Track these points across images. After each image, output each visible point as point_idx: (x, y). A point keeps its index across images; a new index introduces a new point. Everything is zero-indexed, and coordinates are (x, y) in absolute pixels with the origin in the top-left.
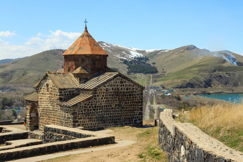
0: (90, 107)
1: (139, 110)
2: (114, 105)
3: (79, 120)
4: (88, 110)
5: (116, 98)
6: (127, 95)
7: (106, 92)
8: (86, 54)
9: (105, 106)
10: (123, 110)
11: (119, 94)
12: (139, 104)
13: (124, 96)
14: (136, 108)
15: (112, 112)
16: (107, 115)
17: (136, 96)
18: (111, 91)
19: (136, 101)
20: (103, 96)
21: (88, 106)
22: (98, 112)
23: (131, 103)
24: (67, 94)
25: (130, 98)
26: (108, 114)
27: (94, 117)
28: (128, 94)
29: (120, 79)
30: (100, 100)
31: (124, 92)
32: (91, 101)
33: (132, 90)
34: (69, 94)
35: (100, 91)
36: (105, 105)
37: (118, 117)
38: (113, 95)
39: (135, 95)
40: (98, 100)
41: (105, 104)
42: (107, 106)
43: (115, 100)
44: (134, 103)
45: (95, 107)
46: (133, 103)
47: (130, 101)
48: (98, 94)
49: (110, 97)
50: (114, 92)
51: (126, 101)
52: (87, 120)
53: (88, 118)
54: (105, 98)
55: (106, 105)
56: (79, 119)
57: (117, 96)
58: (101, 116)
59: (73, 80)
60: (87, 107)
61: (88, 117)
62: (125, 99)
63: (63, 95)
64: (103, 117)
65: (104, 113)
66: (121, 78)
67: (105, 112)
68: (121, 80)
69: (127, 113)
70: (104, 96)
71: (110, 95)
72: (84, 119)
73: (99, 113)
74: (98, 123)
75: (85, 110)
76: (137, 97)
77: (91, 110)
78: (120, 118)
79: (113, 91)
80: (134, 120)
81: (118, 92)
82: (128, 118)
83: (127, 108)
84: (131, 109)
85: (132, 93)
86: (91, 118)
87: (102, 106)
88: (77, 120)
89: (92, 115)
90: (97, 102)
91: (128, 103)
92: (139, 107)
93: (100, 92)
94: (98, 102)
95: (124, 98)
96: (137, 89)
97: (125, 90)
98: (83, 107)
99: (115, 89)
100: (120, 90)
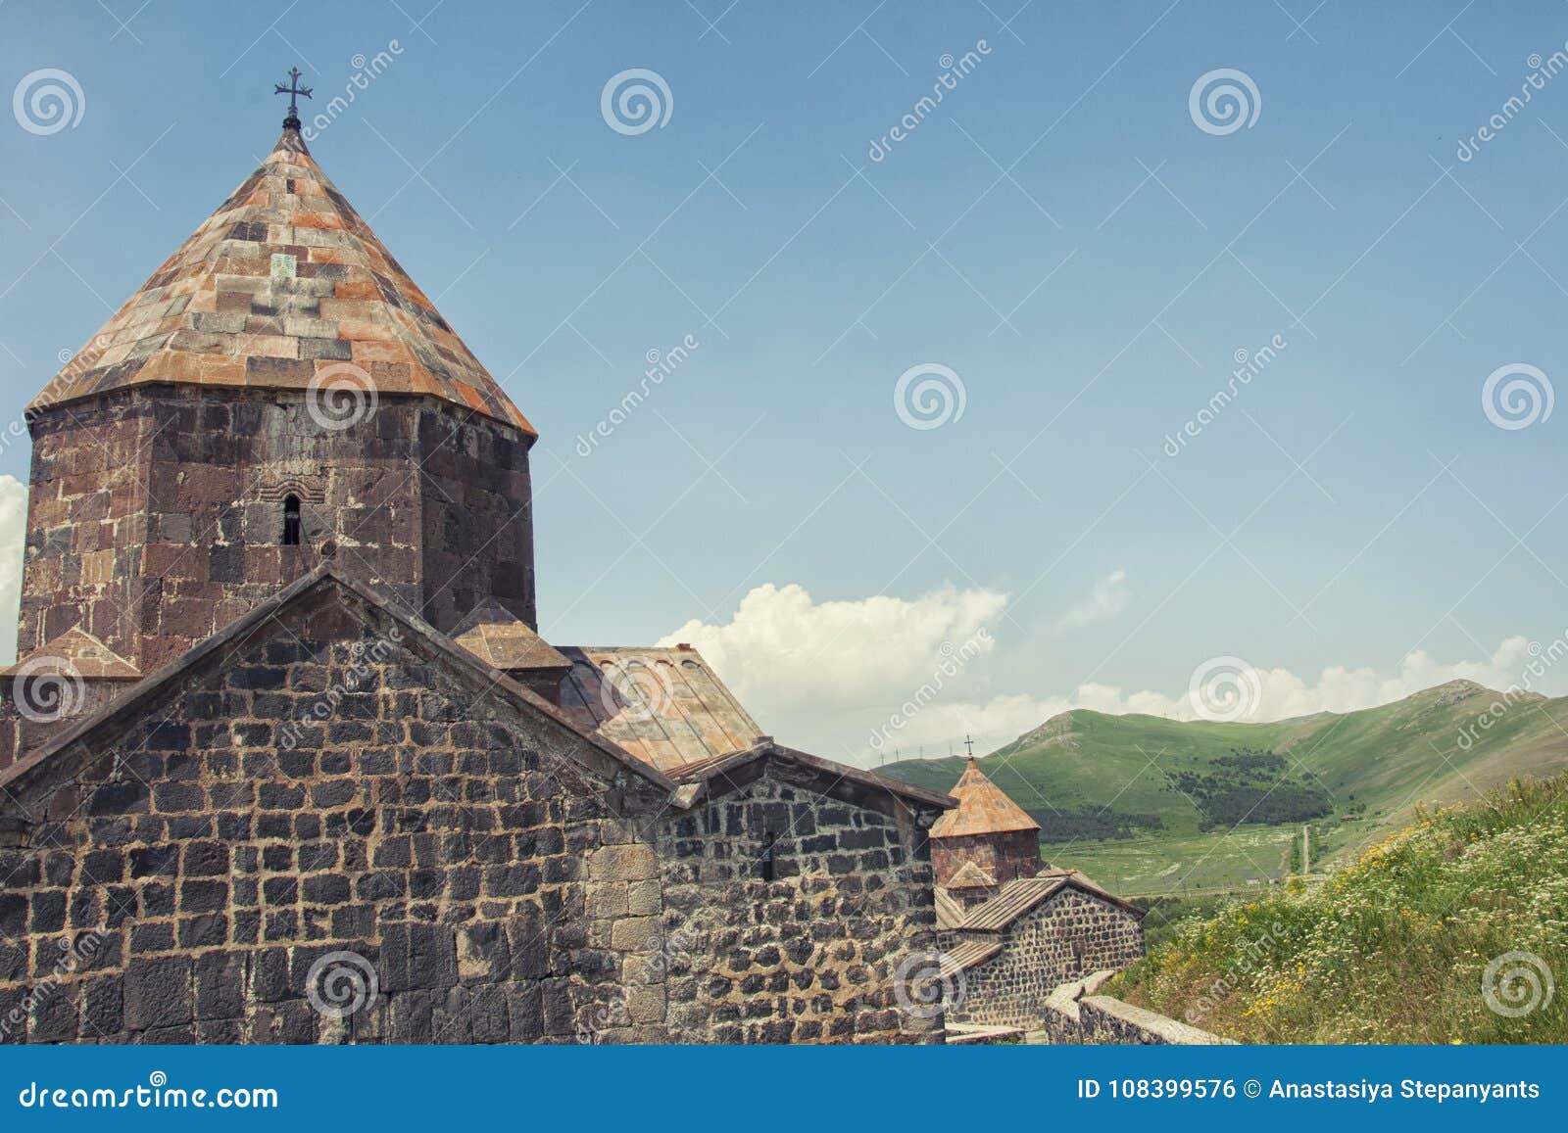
0: (997, 976)
2: (1064, 966)
3: (972, 1015)
4: (992, 984)
5: (1068, 946)
6: (1098, 936)
7: (1037, 934)
8: (976, 832)
9: (1037, 971)
11: (1073, 935)
13: (1088, 940)
17: (1124, 936)
18: (1051, 928)
19: (1126, 950)
20: (1030, 944)
22: (1020, 989)
23: (1110, 957)
25: (1107, 944)
28: (1100, 933)
29: (1071, 895)
30: (1023, 954)
31: (1087, 930)
32: (997, 961)
33: (1109, 922)
35: (1019, 931)
36: (1037, 968)
38: (1056, 941)
39: (1121, 934)
40: (1018, 956)
41: (1037, 965)
42: (1043, 970)
43: (1065, 954)
44: (1119, 958)
45: (1012, 976)
46: (1116, 956)
47: (1107, 954)
48: (1016, 938)
49: (1049, 945)
50: (1058, 933)
51: (1096, 952)
52: (994, 1013)
53: (995, 1007)
54: (1035, 950)
55: (1040, 968)
56: (970, 1010)
57: (1070, 943)
58: (1029, 1000)
59: (948, 905)
60: (990, 978)
61: (994, 1004)
62: (1093, 947)
64: (1036, 1001)
65: (1037, 990)
66: (1073, 891)
67: (1039, 988)
68: (1076, 896)
70: (1032, 944)
71: (1049, 942)
72: (984, 1009)
73: (1025, 991)
74: (1024, 1020)
75: (983, 986)
76: (1127, 940)
77: (999, 987)
79: (1057, 927)
81: (1070, 931)
85: (1111, 931)
86: (1002, 1005)
87: (1031, 974)
88: (967, 1013)
89: (1005, 999)
90: (1014, 962)
91: (1104, 957)
93: (1019, 935)
95: (1089, 946)
96: (1122, 918)
97: (1091, 925)
98: (977, 977)
99: (1062, 923)
100: (1076, 925)
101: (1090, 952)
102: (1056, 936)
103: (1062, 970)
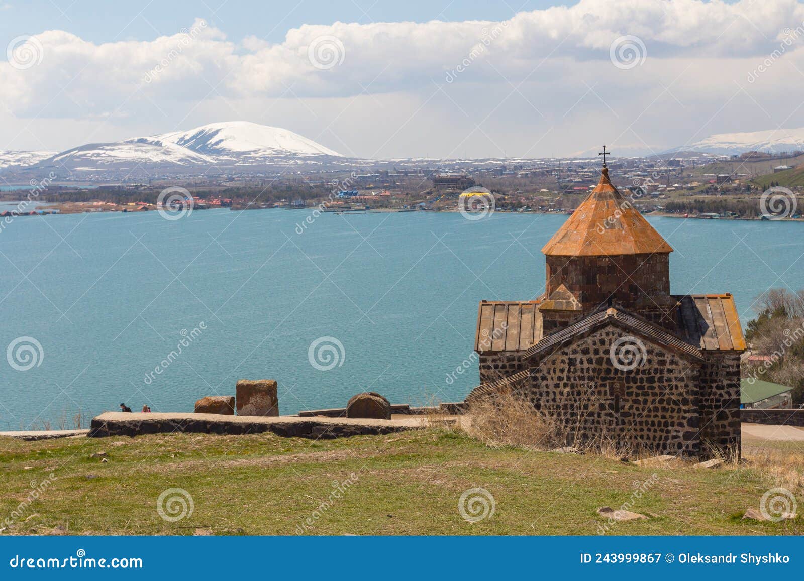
1: (686, 424)
2: (597, 405)
5: (604, 385)
6: (642, 379)
7: (569, 369)
9: (565, 407)
10: (626, 420)
11: (612, 375)
12: (686, 407)
13: (628, 382)
14: (672, 417)
15: (589, 425)
16: (576, 433)
17: (674, 383)
19: (675, 397)
20: (560, 378)
23: (654, 401)
24: (500, 364)
25: (652, 387)
26: (579, 429)
28: (644, 377)
29: (613, 335)
30: (551, 389)
33: (657, 366)
34: (507, 364)
35: (550, 365)
36: (566, 402)
38: (591, 378)
39: (669, 380)
40: (545, 389)
41: (566, 400)
42: (572, 405)
43: (599, 392)
44: (665, 404)
46: (661, 401)
47: (650, 398)
48: (545, 372)
49: (582, 382)
50: (594, 370)
51: (637, 395)
54: (565, 385)
55: (569, 403)
57: (607, 382)
62: (634, 390)
63: (489, 367)
65: (564, 423)
66: (617, 331)
67: (567, 422)
68: (620, 336)
69: (642, 430)
70: (563, 379)
71: (582, 378)
76: (677, 387)
78: (618, 443)
79: (592, 366)
81: (608, 371)
82: (645, 444)
83: (639, 415)
84: (656, 420)
85: (658, 375)
87: (558, 407)
91: (645, 402)
92: (686, 415)
93: (549, 369)
94: (544, 394)
95: (628, 388)
96: (672, 362)
99: (599, 361)
101: (630, 394)
102: (592, 374)
103: (594, 408)
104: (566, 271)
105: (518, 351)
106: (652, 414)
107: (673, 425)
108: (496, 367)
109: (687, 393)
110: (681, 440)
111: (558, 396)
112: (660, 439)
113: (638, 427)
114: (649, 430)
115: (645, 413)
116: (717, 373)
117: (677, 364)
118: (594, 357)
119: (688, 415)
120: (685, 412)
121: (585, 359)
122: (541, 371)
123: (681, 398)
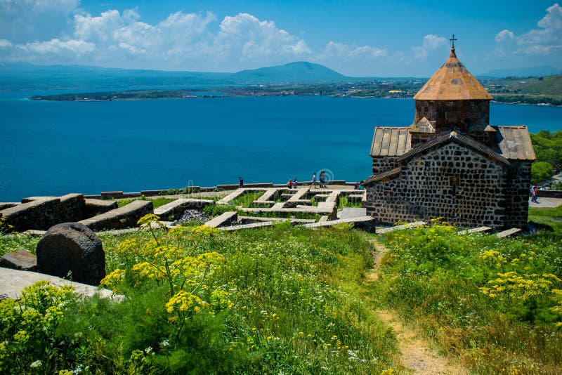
0: (395, 190)
1: (497, 205)
2: (442, 191)
3: (377, 208)
4: (391, 194)
5: (447, 179)
6: (471, 176)
7: (426, 169)
9: (422, 190)
10: (459, 200)
11: (452, 173)
12: (497, 195)
13: (462, 178)
14: (488, 200)
15: (436, 203)
16: (428, 207)
17: (491, 179)
19: (490, 188)
21: (392, 188)
22: (409, 199)
23: (477, 190)
24: (385, 164)
25: (477, 182)
26: (430, 205)
27: (402, 205)
28: (472, 174)
29: (454, 148)
30: (414, 180)
31: (463, 171)
32: (397, 181)
33: (481, 169)
34: (389, 164)
35: (414, 165)
37: (448, 212)
38: (439, 174)
39: (488, 177)
40: (410, 180)
41: (423, 187)
42: (426, 190)
43: (444, 183)
44: (484, 192)
45: (405, 190)
46: (482, 190)
47: (475, 188)
48: (411, 169)
49: (433, 176)
50: (441, 170)
51: (467, 185)
52: (390, 209)
53: (392, 207)
54: (423, 178)
55: (424, 189)
57: (449, 177)
58: (414, 206)
60: (389, 189)
61: (391, 204)
62: (465, 182)
63: (378, 165)
64: (419, 207)
65: (421, 201)
66: (457, 146)
67: (423, 200)
68: (458, 149)
69: (469, 207)
70: (421, 174)
71: (433, 174)
72: (384, 206)
73: (412, 200)
74: (409, 217)
75: (385, 193)
76: (492, 182)
77: (396, 194)
78: (454, 214)
79: (441, 167)
80: (483, 222)
81: (450, 170)
82: (470, 215)
83: (468, 198)
84: (478, 202)
85: (481, 174)
86: (396, 206)
87: (418, 191)
88: (373, 207)
89: (398, 203)
90: (407, 183)
91: (472, 190)
92: (497, 199)
93: (413, 168)
94: (409, 183)
95: (462, 181)
96: (490, 166)
97: (466, 168)
98: (382, 188)
99: (445, 164)
100: (455, 167)
101: (462, 185)
102: (439, 171)
103: (440, 192)
104: (426, 109)
105: (395, 156)
106: (476, 197)
107: (488, 205)
108: (383, 165)
109: (499, 186)
110: (493, 214)
111: (418, 184)
112: (480, 213)
113: (466, 205)
114: (473, 207)
115: (472, 197)
116: (516, 173)
117: (493, 167)
118: (441, 162)
119: (499, 199)
120: (497, 197)
121: (435, 163)
122: (408, 169)
123: (494, 189)
